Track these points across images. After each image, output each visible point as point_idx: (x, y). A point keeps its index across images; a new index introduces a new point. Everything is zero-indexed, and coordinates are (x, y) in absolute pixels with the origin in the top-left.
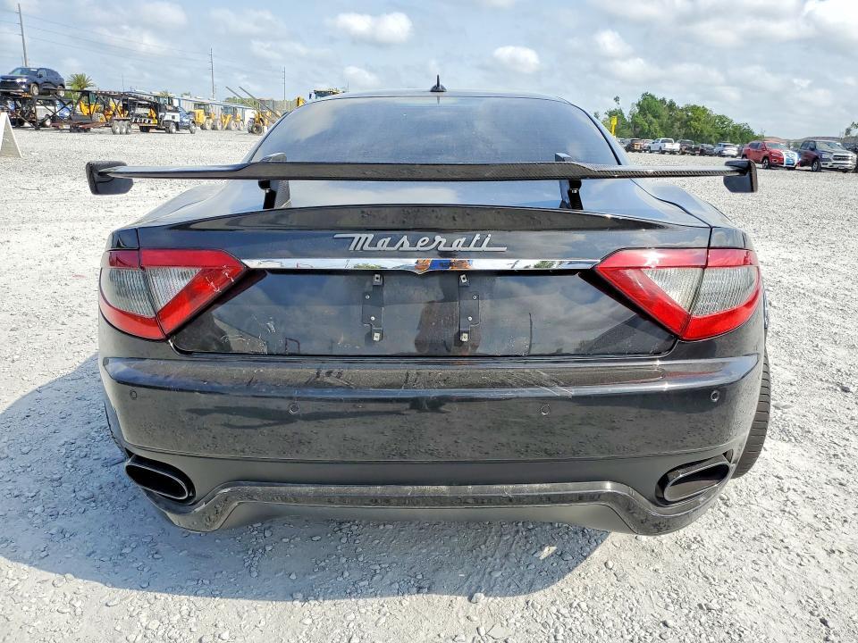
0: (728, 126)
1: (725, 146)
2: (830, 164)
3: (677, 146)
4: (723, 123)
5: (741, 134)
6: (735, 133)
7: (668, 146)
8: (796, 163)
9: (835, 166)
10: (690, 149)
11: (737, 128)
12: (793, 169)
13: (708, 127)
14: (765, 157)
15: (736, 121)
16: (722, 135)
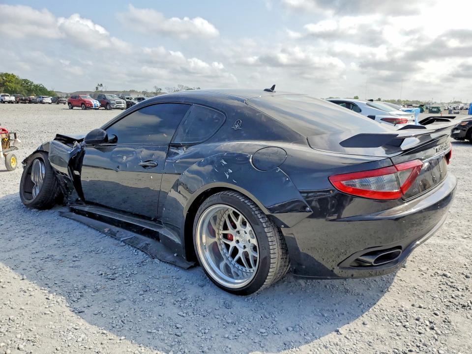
0: (30, 85)
1: (43, 97)
2: (115, 106)
3: (13, 98)
4: (27, 84)
5: (40, 90)
6: (36, 90)
7: (7, 98)
8: (99, 106)
9: (118, 107)
10: (22, 100)
11: (36, 86)
12: (98, 109)
13: (19, 86)
14: (82, 104)
15: (36, 83)
16: (28, 91)
